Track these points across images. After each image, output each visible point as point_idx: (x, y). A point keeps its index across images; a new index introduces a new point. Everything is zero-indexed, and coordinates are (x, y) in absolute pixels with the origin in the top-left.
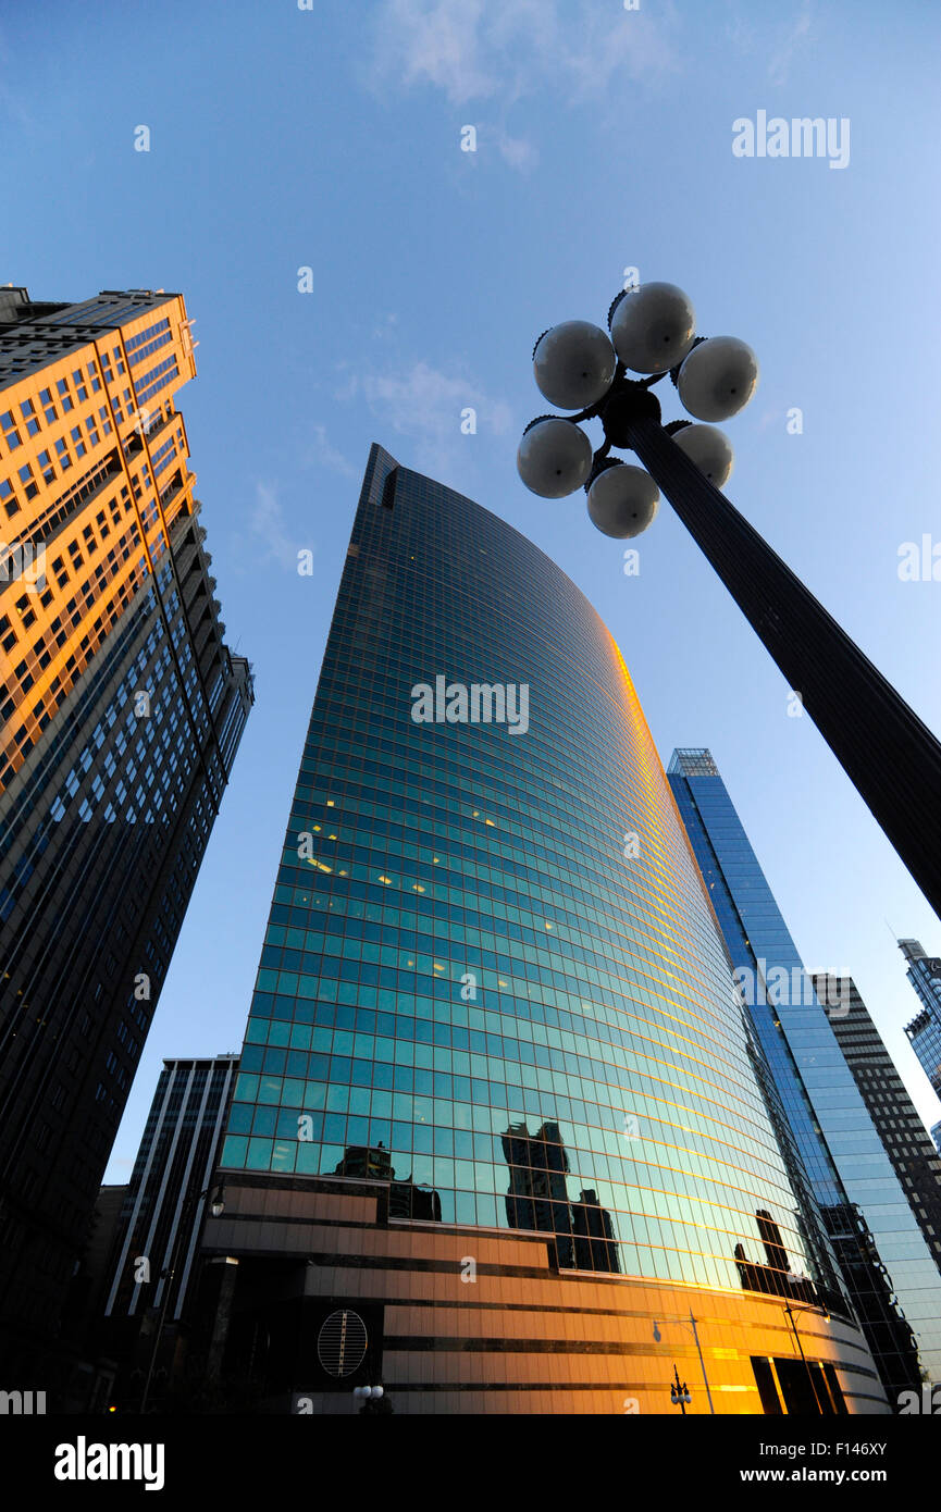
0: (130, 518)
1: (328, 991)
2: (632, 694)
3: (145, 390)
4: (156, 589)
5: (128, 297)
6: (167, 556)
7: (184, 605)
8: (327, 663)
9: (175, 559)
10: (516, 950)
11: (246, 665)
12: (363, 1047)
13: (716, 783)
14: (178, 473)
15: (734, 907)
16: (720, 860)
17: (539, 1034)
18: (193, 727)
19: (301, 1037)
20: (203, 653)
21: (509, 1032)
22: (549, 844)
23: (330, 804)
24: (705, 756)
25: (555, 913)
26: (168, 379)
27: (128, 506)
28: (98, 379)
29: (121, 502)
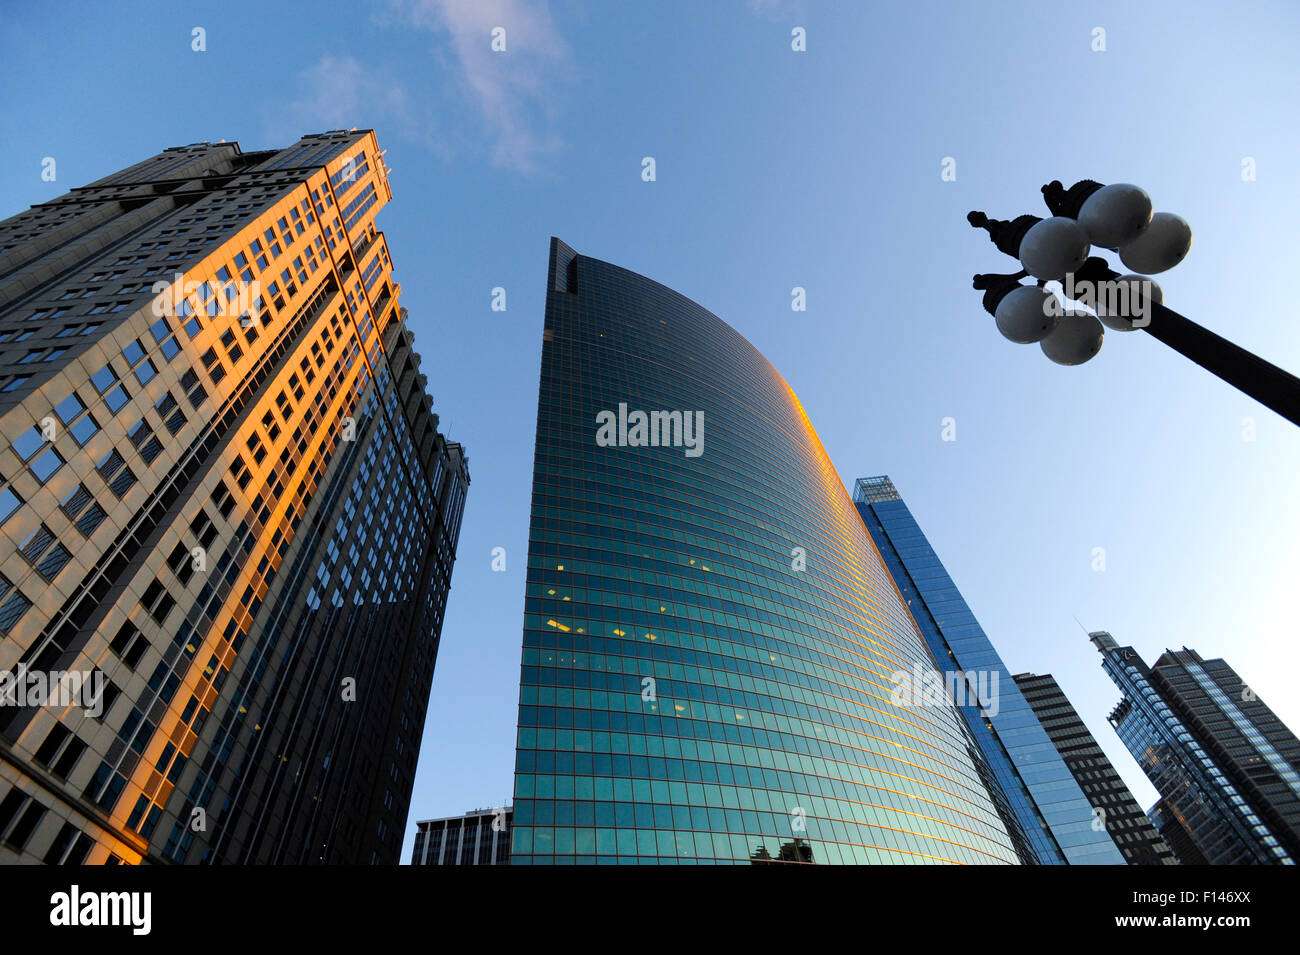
0: (349, 331)
1: (583, 742)
2: (813, 435)
3: (350, 217)
4: (377, 391)
5: (327, 138)
6: (384, 361)
7: (402, 402)
8: (540, 440)
9: (390, 362)
10: (747, 684)
11: (460, 450)
12: (622, 789)
13: (900, 506)
14: (385, 286)
15: (933, 620)
16: (913, 577)
17: (780, 760)
18: (421, 511)
19: (565, 787)
20: (422, 444)
21: (752, 761)
22: (762, 582)
23: (561, 568)
24: (886, 483)
25: (779, 646)
26: (369, 205)
27: (346, 321)
28: (311, 213)
29: (340, 318)
